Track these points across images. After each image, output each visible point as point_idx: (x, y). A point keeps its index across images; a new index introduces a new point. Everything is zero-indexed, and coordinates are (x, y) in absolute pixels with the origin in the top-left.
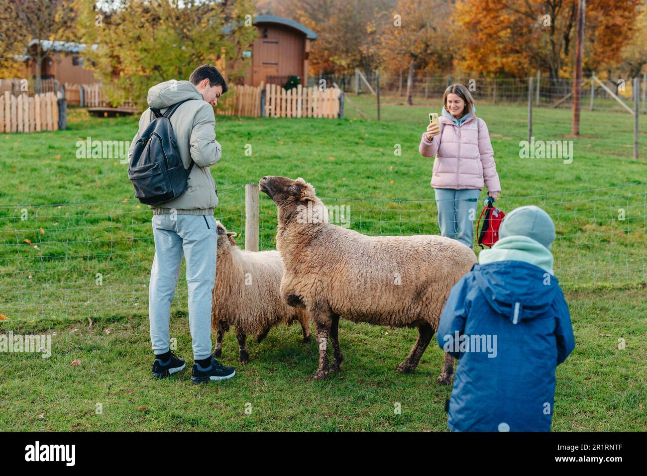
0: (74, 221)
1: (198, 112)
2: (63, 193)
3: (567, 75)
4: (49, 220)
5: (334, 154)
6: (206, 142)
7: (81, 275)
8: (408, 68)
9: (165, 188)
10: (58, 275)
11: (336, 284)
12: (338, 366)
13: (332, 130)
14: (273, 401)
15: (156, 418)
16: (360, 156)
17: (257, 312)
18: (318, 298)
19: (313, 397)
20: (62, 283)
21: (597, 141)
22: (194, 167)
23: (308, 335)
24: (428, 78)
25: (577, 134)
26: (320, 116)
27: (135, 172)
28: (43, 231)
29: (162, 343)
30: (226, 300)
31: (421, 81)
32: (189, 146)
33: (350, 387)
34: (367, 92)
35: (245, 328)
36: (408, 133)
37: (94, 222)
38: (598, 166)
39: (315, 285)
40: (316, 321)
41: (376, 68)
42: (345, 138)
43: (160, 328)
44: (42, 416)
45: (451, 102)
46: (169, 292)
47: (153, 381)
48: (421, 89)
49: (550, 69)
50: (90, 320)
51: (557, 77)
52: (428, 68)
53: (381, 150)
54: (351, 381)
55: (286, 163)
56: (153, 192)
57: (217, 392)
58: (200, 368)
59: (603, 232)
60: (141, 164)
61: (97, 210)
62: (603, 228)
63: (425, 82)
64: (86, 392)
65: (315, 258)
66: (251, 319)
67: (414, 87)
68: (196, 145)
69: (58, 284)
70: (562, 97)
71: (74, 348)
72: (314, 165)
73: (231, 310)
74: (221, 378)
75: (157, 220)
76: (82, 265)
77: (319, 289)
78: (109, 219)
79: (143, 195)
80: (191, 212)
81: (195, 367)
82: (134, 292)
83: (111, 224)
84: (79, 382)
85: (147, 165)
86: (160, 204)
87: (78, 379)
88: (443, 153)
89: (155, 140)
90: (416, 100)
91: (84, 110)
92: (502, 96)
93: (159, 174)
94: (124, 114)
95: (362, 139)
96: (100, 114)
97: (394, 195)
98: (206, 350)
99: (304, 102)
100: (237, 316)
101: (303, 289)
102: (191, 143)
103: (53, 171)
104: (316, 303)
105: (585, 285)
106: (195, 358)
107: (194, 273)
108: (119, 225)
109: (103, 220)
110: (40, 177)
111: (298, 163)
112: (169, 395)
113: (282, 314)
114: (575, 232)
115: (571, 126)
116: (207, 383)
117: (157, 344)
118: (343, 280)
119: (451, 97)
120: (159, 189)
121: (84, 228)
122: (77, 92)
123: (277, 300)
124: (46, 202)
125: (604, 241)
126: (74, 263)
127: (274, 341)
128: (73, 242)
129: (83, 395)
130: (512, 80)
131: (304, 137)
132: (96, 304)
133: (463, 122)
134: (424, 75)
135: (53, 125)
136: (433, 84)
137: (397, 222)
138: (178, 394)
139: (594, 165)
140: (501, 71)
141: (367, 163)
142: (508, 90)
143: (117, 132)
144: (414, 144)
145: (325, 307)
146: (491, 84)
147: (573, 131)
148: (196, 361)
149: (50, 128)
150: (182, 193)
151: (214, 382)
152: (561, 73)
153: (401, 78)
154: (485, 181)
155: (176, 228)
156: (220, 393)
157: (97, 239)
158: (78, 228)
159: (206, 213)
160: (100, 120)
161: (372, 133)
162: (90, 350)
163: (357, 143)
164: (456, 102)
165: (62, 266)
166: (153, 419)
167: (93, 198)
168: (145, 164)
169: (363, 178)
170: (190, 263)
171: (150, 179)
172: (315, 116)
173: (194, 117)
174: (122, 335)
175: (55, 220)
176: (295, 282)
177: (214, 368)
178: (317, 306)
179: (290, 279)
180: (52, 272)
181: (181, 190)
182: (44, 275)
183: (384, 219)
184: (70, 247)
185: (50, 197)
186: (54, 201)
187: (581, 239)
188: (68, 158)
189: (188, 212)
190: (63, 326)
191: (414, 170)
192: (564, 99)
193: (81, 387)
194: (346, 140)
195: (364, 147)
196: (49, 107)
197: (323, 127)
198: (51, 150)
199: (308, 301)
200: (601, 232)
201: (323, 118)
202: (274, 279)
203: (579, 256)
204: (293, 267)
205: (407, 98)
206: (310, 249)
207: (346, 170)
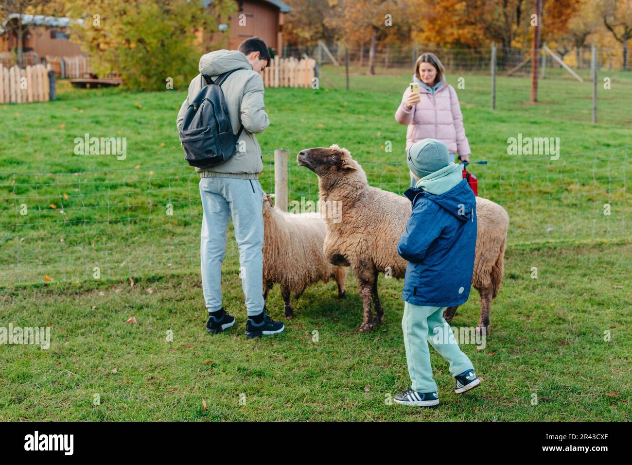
0: (93, 187)
1: (249, 81)
2: (77, 160)
3: (519, 45)
4: (70, 186)
5: (322, 121)
6: (256, 109)
7: (110, 238)
8: (370, 40)
9: (216, 152)
10: (89, 238)
11: (381, 243)
12: (380, 319)
13: (313, 98)
14: (328, 353)
15: (224, 371)
16: (346, 123)
17: (302, 272)
18: (363, 256)
19: (364, 349)
20: (93, 246)
21: (555, 107)
22: (243, 133)
23: (343, 291)
24: (388, 49)
25: (536, 100)
26: (296, 86)
27: (187, 135)
28: (66, 197)
29: (215, 301)
30: (275, 261)
31: (381, 52)
32: (240, 113)
33: (396, 339)
34: (329, 63)
35: (291, 286)
36: (383, 101)
37: (114, 187)
38: (565, 130)
39: (360, 244)
40: (360, 278)
41: (338, 39)
42: (325, 106)
43: (212, 287)
44: (115, 371)
45: (424, 71)
46: (219, 253)
47: (209, 337)
48: (381, 60)
49: (503, 40)
50: (131, 280)
51: (509, 46)
52: (388, 40)
53: (362, 117)
54: (395, 333)
55: (279, 130)
56: (203, 155)
57: (272, 345)
58: (254, 324)
59: (587, 191)
60: (193, 127)
61: (113, 176)
62: (587, 188)
63: (385, 53)
64: (150, 348)
65: (359, 219)
66: (296, 278)
67: (375, 57)
68: (246, 111)
69: (90, 247)
70: (515, 66)
71: (125, 307)
72: (306, 132)
73: (279, 270)
74: (273, 332)
75: (204, 183)
76: (110, 229)
77: (364, 248)
78: (128, 185)
79: (193, 158)
80: (238, 176)
81: (249, 323)
82: (164, 254)
83: (128, 190)
84: (140, 339)
85: (199, 129)
86: (208, 168)
87: (139, 335)
88: (419, 119)
89: (207, 106)
90: (377, 70)
91: (66, 82)
92: (457, 65)
93: (210, 138)
94: (106, 85)
95: (342, 106)
96: (82, 85)
97: (388, 159)
98: (259, 307)
99: (281, 72)
100: (285, 276)
101: (348, 248)
102: (242, 110)
103: (62, 140)
104: (361, 261)
105: (585, 241)
106: (249, 314)
107: (245, 236)
108: (138, 190)
109: (122, 185)
110: (52, 146)
111: (291, 130)
112: (228, 349)
113: (323, 273)
114: (562, 192)
115: (530, 93)
116: (260, 337)
117: (211, 302)
118: (388, 238)
119: (423, 66)
120: (210, 152)
121: (104, 193)
122: (58, 64)
123: (318, 259)
124: (63, 169)
125: (590, 200)
126: (102, 226)
127: (312, 298)
128: (97, 207)
129: (148, 350)
130: (466, 50)
131: (288, 106)
132: (130, 265)
133: (436, 89)
134: (385, 46)
135: (44, 96)
136: (392, 55)
137: (397, 184)
138: (237, 349)
139: (561, 130)
140: (457, 43)
141: (354, 129)
142: (465, 60)
143: (110, 102)
144: (392, 111)
145: (370, 265)
146: (447, 54)
147: (531, 97)
148: (250, 317)
149: (41, 99)
150: (230, 157)
151: (267, 336)
152: (514, 43)
153: (362, 49)
154: (458, 145)
155: (224, 192)
156: (275, 346)
157: (119, 204)
158: (98, 194)
159: (252, 177)
160: (84, 91)
161: (350, 101)
162: (141, 308)
163: (339, 111)
164: (429, 70)
165: (90, 230)
166: (221, 372)
167: (106, 165)
168: (197, 127)
169: (355, 144)
170: (240, 227)
171: (201, 142)
172: (292, 85)
173: (245, 86)
174: (165, 294)
175: (75, 186)
176: (340, 242)
177: (266, 323)
178: (361, 264)
179: (335, 239)
180: (82, 235)
181: (230, 154)
182: (75, 239)
183: (384, 182)
184: (95, 212)
185: (66, 164)
186: (70, 168)
187: (569, 199)
188: (72, 128)
189: (235, 176)
190: (106, 286)
191: (400, 136)
192: (517, 68)
193: (143, 343)
194: (328, 109)
195: (345, 114)
196: (40, 79)
197: (304, 96)
198: (54, 120)
199: (353, 259)
200: (585, 191)
201: (299, 87)
202: (316, 239)
203: (570, 214)
204: (338, 228)
205: (369, 68)
206: (354, 211)
207: (337, 136)
